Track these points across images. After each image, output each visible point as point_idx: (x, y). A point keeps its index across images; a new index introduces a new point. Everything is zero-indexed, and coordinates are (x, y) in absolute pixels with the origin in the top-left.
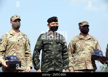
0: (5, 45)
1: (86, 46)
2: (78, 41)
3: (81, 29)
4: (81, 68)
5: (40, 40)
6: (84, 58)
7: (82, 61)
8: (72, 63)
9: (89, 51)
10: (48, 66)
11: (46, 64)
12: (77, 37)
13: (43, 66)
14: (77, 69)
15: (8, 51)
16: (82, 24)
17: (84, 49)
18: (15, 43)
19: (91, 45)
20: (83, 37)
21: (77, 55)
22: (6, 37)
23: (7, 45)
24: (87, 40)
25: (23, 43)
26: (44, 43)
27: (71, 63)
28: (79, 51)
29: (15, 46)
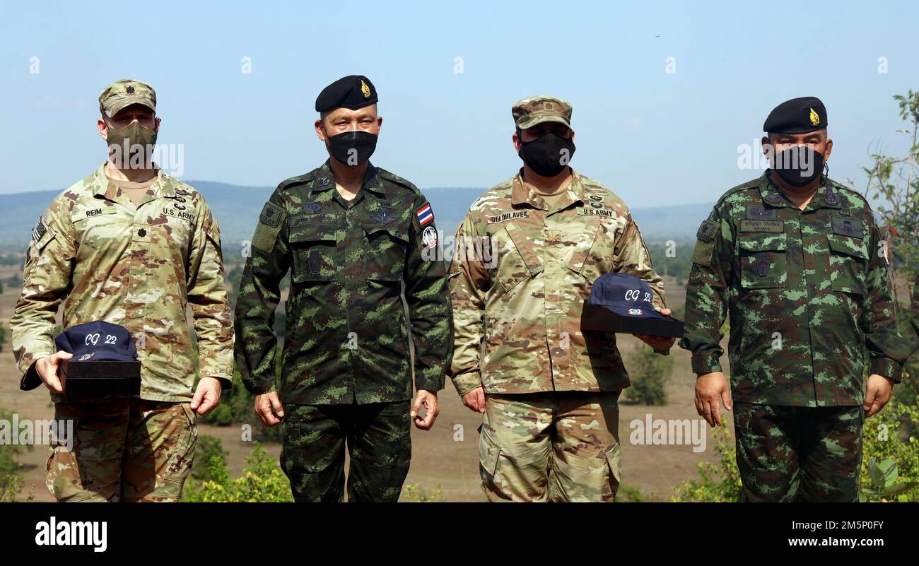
0: (60, 259)
1: (551, 250)
2: (506, 216)
3: (525, 144)
4: (521, 381)
5: (274, 218)
6: (540, 323)
7: (527, 342)
8: (476, 347)
9: (568, 278)
10: (317, 376)
11: (303, 366)
12: (502, 194)
13: (291, 378)
14: (500, 385)
15: (82, 296)
16: (528, 112)
17: (540, 269)
18: (120, 250)
19: (582, 246)
20: (534, 196)
21: (500, 301)
22: (70, 209)
23: (71, 256)
24: (562, 211)
25: (172, 247)
26: (293, 237)
27: (469, 347)
28: (510, 281)
29: (120, 262)
